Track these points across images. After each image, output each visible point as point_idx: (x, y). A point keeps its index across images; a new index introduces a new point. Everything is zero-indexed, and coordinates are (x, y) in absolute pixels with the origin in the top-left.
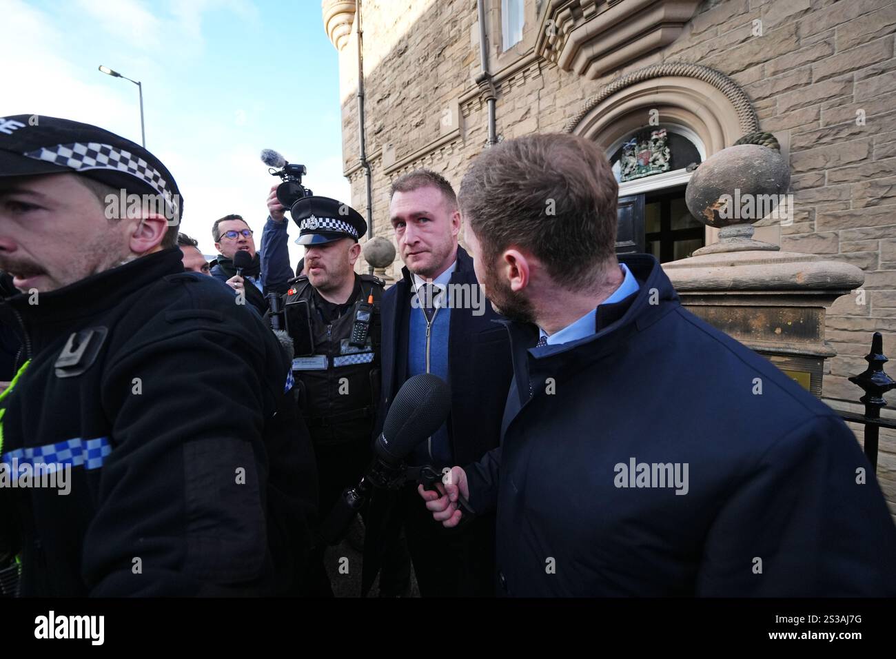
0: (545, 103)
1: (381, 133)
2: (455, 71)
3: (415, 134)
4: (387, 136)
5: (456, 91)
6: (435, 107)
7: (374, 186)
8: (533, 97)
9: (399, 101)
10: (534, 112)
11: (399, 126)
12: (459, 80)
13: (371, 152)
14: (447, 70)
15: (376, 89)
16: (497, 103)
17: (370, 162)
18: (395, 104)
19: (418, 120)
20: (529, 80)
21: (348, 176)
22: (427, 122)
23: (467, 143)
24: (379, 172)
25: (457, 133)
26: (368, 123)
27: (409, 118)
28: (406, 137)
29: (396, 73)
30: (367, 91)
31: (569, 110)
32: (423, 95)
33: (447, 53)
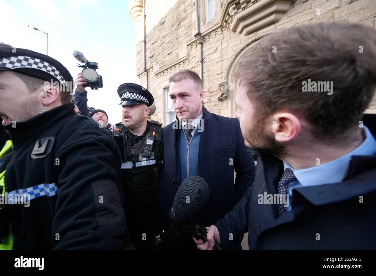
0: (224, 45)
1: (153, 57)
2: (185, 31)
3: (168, 58)
4: (155, 59)
5: (186, 40)
6: (176, 47)
7: (149, 80)
8: (219, 43)
9: (161, 44)
10: (219, 49)
11: (161, 55)
12: (187, 35)
13: (148, 66)
14: (182, 31)
15: (151, 39)
16: (203, 45)
17: (148, 70)
18: (159, 45)
19: (169, 52)
20: (217, 36)
21: (139, 75)
22: (173, 53)
23: (190, 62)
24: (152, 74)
25: (186, 58)
26: (148, 53)
27: (165, 51)
28: (164, 59)
29: (160, 32)
30: (147, 40)
31: (234, 48)
32: (171, 42)
33: (182, 24)
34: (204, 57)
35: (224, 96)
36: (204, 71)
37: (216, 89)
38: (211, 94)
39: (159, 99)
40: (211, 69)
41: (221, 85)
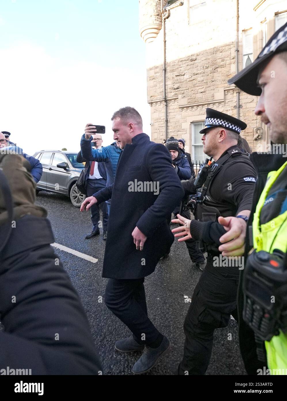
1: (178, 89)
2: (223, 78)
3: (199, 95)
4: (182, 92)
5: (223, 85)
6: (212, 88)
7: (169, 111)
9: (191, 79)
10: (255, 101)
11: (190, 90)
12: (225, 82)
13: (170, 96)
15: (175, 70)
17: (168, 100)
18: (188, 80)
19: (202, 90)
21: (151, 103)
22: (207, 92)
23: (227, 105)
24: (173, 106)
25: (223, 100)
26: (169, 83)
27: (197, 88)
28: (194, 95)
29: (189, 67)
30: (168, 69)
32: (205, 81)
33: (219, 70)
34: (240, 104)
35: (259, 137)
36: (241, 115)
37: (251, 131)
38: (247, 134)
39: (184, 132)
40: (247, 115)
41: (258, 129)
